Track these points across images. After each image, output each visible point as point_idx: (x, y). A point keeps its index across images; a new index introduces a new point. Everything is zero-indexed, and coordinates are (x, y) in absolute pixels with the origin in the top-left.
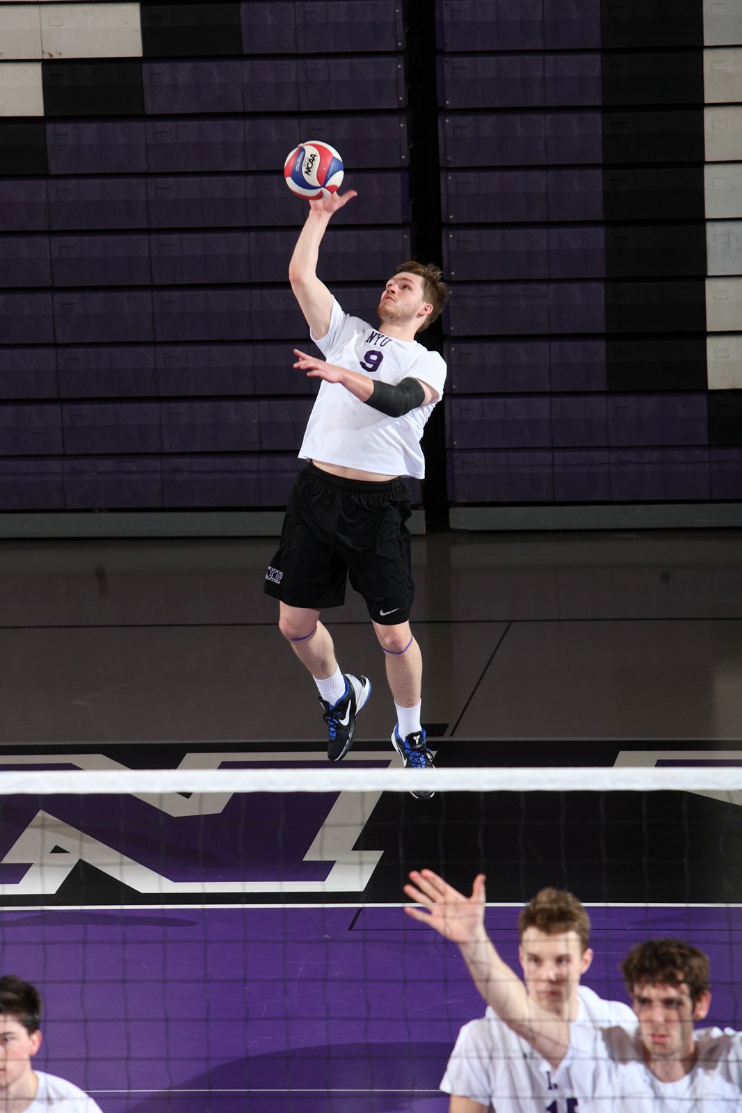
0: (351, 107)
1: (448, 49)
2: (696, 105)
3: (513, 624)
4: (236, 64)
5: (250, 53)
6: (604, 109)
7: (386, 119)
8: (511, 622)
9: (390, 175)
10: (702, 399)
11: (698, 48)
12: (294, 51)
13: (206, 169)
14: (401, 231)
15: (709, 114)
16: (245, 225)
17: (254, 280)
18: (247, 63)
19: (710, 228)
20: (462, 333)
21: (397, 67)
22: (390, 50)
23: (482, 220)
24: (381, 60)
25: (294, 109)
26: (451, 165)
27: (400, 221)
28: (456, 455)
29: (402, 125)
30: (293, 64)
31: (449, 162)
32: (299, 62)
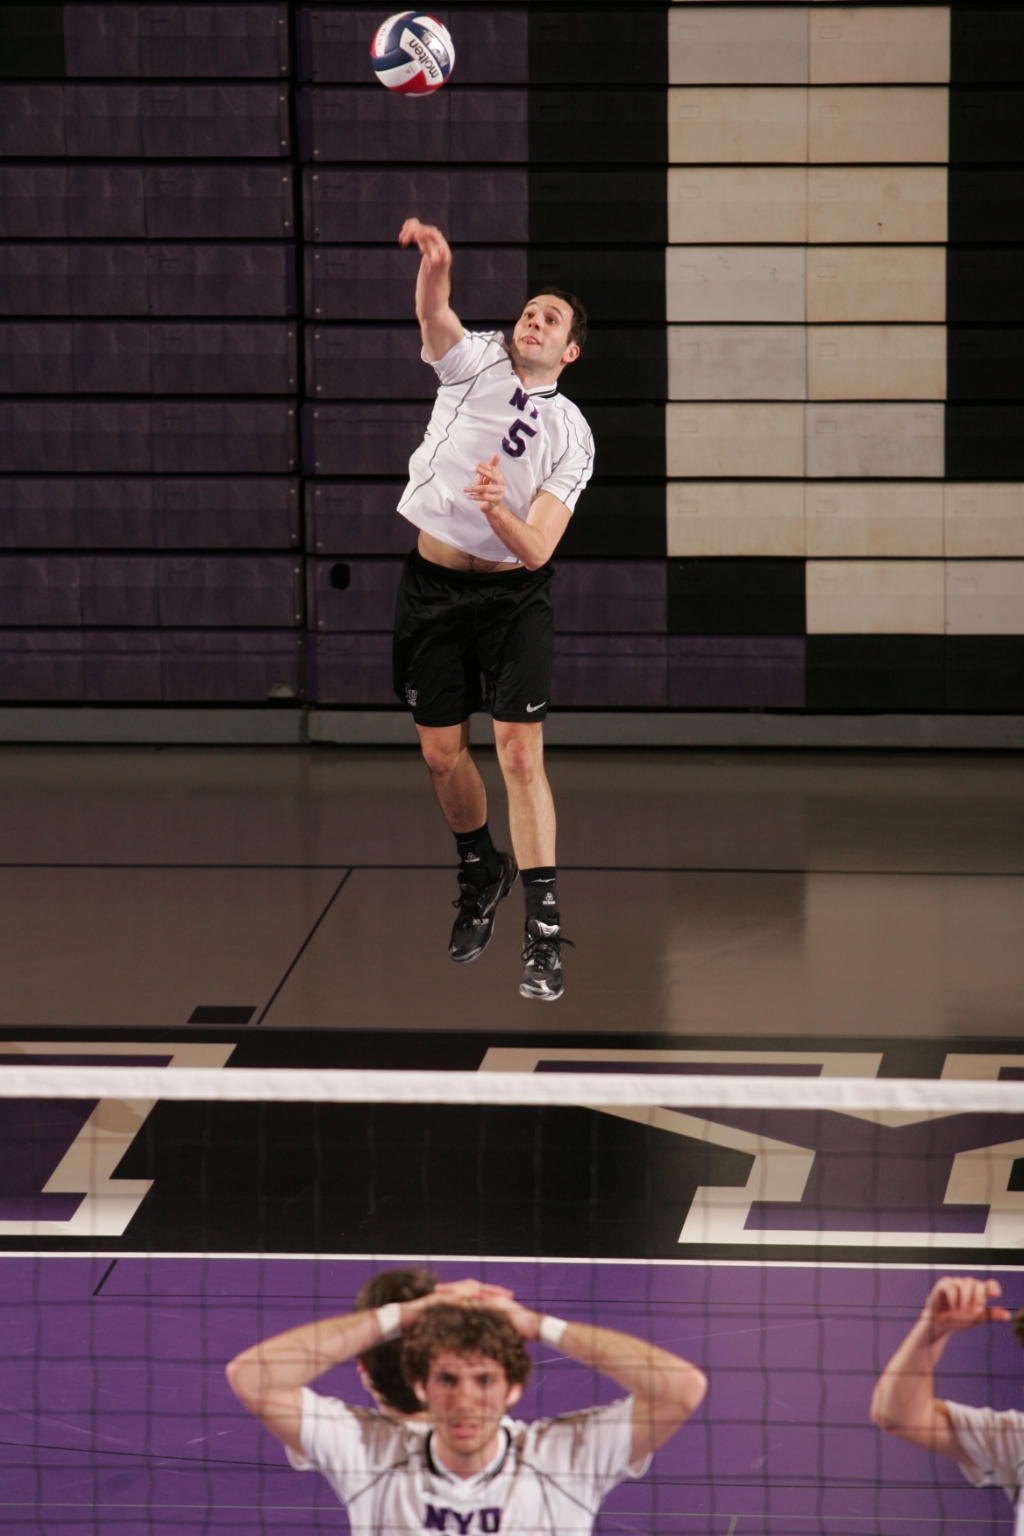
0: (214, 153)
1: (318, 79)
2: (657, 165)
3: (355, 872)
4: (57, 90)
5: (75, 74)
6: (529, 166)
7: (264, 170)
8: (351, 868)
9: (271, 249)
10: (660, 569)
11: (661, 86)
12: (137, 74)
13: (13, 234)
14: (284, 327)
15: (674, 178)
16: (66, 312)
17: (79, 389)
18: (70, 89)
19: (673, 334)
20: (329, 472)
21: (278, 99)
22: (270, 75)
23: (361, 315)
24: (258, 89)
25: (136, 153)
26: (319, 240)
27: (283, 312)
28: (320, 638)
29: (285, 179)
30: (134, 93)
31: (317, 235)
32: (144, 88)
